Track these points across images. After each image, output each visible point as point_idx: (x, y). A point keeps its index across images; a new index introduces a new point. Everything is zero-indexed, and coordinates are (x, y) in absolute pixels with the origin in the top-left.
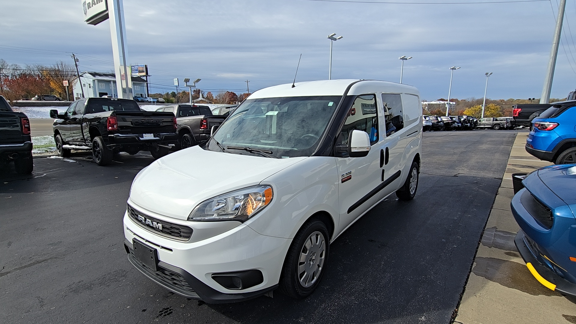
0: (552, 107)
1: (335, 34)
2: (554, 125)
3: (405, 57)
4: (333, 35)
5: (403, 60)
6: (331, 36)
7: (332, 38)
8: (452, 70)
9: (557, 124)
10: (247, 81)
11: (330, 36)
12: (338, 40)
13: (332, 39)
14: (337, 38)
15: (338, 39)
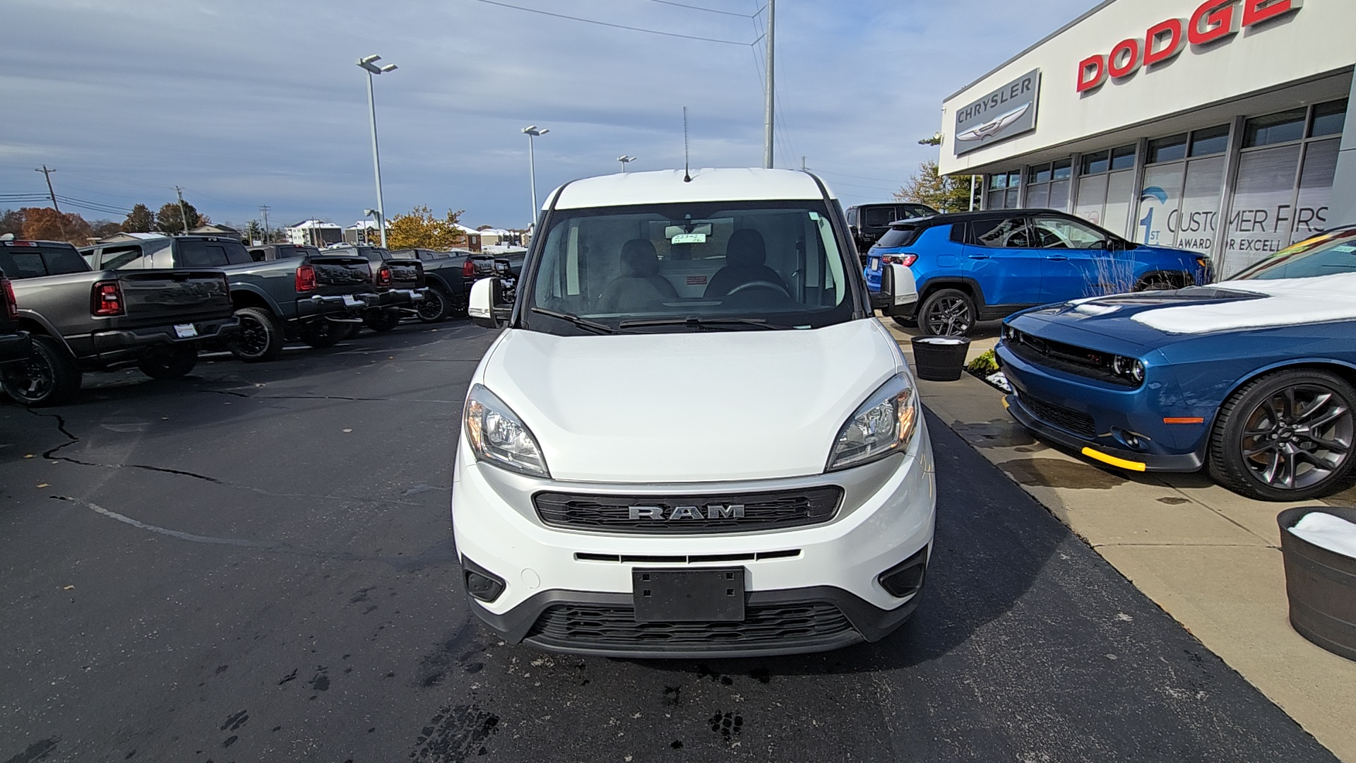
0: (891, 229)
1: (378, 58)
2: (912, 258)
3: (535, 128)
4: (372, 60)
5: (531, 134)
6: (367, 61)
7: (369, 66)
8: (621, 162)
9: (914, 255)
10: (45, 168)
11: (364, 61)
12: (385, 72)
13: (369, 70)
14: (383, 69)
15: (385, 70)
